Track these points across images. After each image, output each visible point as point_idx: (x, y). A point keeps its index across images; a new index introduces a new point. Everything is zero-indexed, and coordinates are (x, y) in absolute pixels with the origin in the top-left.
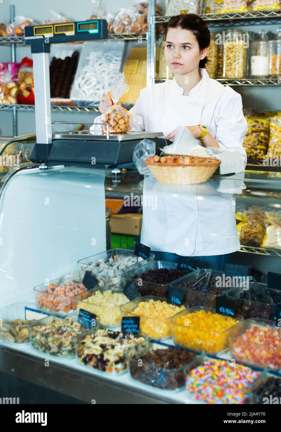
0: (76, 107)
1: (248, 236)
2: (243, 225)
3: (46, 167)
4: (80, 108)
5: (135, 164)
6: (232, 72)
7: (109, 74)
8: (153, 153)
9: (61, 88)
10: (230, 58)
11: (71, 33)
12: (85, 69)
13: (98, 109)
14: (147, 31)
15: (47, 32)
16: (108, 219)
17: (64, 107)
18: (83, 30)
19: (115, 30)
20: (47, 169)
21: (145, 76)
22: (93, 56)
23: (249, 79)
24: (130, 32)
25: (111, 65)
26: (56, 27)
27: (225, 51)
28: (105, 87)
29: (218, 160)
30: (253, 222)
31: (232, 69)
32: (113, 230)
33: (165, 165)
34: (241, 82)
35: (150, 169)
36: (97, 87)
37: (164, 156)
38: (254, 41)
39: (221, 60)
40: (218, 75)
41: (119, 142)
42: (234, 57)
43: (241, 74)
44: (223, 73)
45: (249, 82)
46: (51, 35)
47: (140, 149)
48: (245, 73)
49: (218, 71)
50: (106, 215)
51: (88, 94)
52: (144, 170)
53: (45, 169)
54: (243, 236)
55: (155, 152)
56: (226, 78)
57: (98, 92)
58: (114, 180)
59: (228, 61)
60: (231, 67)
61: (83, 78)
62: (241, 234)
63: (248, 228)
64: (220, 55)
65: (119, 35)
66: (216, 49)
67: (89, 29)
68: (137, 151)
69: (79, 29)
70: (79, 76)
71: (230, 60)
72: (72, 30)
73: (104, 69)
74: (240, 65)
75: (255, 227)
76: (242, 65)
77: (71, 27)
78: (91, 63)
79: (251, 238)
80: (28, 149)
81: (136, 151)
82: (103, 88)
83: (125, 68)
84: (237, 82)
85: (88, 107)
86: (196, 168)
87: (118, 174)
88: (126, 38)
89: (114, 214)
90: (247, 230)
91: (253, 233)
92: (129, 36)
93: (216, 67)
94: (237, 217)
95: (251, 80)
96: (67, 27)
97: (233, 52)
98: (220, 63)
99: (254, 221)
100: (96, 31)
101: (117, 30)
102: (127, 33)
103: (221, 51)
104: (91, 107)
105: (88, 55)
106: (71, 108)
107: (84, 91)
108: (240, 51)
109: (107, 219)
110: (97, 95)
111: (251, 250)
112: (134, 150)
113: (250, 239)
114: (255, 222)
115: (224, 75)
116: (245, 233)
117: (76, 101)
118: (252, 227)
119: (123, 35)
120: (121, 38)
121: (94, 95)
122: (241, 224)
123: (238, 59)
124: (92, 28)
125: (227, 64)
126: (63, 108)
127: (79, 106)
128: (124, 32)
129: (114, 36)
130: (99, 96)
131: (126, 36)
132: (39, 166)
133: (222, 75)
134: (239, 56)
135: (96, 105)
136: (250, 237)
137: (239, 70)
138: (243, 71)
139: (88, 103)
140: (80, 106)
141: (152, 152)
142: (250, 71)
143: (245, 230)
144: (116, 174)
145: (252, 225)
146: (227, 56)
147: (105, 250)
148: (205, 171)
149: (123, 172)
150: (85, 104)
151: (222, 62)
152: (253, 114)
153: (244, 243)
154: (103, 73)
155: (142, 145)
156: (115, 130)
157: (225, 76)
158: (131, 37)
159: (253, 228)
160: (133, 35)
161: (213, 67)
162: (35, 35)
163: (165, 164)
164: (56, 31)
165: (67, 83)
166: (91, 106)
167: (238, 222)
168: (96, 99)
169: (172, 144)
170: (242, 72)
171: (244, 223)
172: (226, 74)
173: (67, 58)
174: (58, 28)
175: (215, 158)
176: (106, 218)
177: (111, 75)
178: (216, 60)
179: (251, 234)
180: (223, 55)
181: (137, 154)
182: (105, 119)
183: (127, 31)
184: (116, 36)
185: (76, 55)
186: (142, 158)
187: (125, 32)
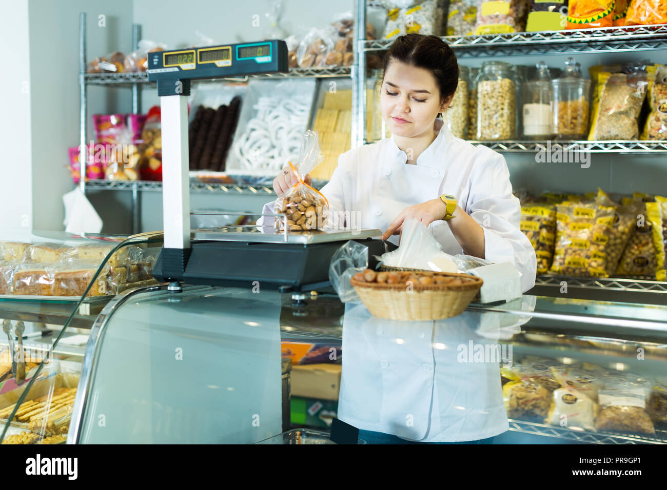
0: (235, 186)
1: (523, 403)
2: (514, 386)
3: (178, 288)
4: (242, 188)
5: (333, 285)
6: (491, 129)
7: (289, 132)
8: (365, 265)
9: (212, 156)
10: (489, 108)
11: (225, 63)
12: (252, 124)
13: (271, 189)
14: (351, 64)
15: (185, 61)
16: (286, 376)
17: (216, 185)
18: (246, 57)
19: (300, 62)
20: (180, 291)
21: (349, 135)
22: (263, 104)
23: (520, 142)
24: (325, 65)
25: (293, 117)
26: (200, 52)
27: (479, 95)
28: (282, 154)
29: (477, 280)
30: (530, 381)
31: (492, 125)
32: (293, 392)
33: (385, 288)
34: (507, 145)
35: (359, 293)
36: (271, 154)
37: (382, 271)
38: (527, 80)
39: (474, 110)
40: (469, 134)
41: (305, 246)
42: (496, 105)
43: (507, 132)
44: (477, 131)
45: (521, 146)
46: (192, 66)
47: (342, 259)
48: (512, 131)
49: (469, 129)
50: (283, 367)
51: (255, 165)
52: (348, 296)
53: (176, 291)
54: (515, 403)
55: (367, 264)
56: (482, 139)
57: (272, 162)
58: (296, 311)
59: (486, 112)
60: (491, 122)
61: (248, 139)
62: (511, 400)
63: (523, 391)
64: (472, 102)
65: (307, 71)
66: (466, 93)
67: (256, 56)
68: (337, 262)
69: (239, 57)
70: (241, 135)
71: (488, 110)
72: (228, 58)
73: (281, 125)
74: (505, 118)
75: (534, 390)
76: (508, 119)
77: (226, 52)
78: (260, 115)
79: (528, 407)
80: (150, 256)
81: (334, 261)
82: (280, 154)
83: (316, 122)
84: (501, 146)
85: (254, 186)
86: (440, 293)
87: (302, 301)
88: (318, 76)
89: (296, 364)
90: (521, 395)
91: (531, 398)
92: (323, 72)
93: (465, 122)
94: (502, 373)
95: (523, 142)
96: (219, 53)
97: (493, 97)
98: (471, 115)
99: (532, 380)
100: (267, 59)
101: (304, 62)
102: (319, 67)
103: (473, 97)
104: (259, 187)
105: (256, 102)
106: (227, 187)
107: (248, 161)
108: (504, 95)
109: (283, 376)
110: (270, 166)
111: (528, 427)
112: (332, 261)
113: (526, 408)
114: (533, 383)
115: (479, 135)
116: (518, 398)
117: (236, 176)
118: (529, 390)
119: (313, 71)
120: (310, 74)
121: (265, 166)
122: (511, 384)
123: (502, 109)
124: (261, 54)
125: (484, 117)
126: (214, 187)
127: (240, 184)
128: (314, 65)
129: (298, 71)
130: (273, 168)
131: (318, 72)
132: (168, 286)
133: (475, 134)
134: (503, 104)
135: (268, 183)
136: (526, 405)
137: (504, 127)
138: (511, 128)
139: (256, 179)
140: (242, 183)
141: (363, 264)
142: (521, 127)
143: (519, 395)
144: (299, 302)
145: (529, 386)
146: (484, 105)
147: (280, 430)
148: (456, 299)
149: (312, 298)
150: (251, 181)
151: (476, 113)
152: (528, 198)
153: (516, 415)
154: (280, 131)
155: (346, 250)
156: (300, 225)
157: (481, 137)
158: (325, 73)
159: (531, 392)
160: (329, 70)
161: (460, 121)
162: (165, 66)
163: (385, 285)
164: (201, 60)
165: (220, 146)
166: (259, 185)
167: (505, 381)
168: (268, 173)
169: (396, 250)
170: (508, 129)
171: (515, 383)
172: (482, 133)
173: (223, 107)
174: (203, 54)
175: (472, 274)
176: (282, 374)
177: (293, 134)
178: (466, 110)
179: (527, 401)
180: (476, 103)
181: (336, 267)
182: (281, 206)
183: (320, 64)
184: (302, 72)
185: (237, 103)
186: (345, 274)
187: (317, 65)
